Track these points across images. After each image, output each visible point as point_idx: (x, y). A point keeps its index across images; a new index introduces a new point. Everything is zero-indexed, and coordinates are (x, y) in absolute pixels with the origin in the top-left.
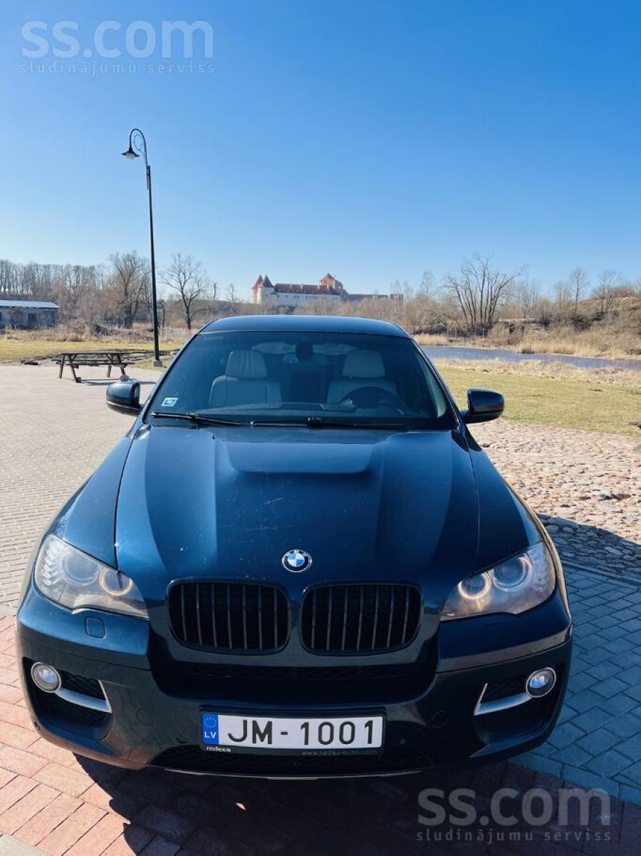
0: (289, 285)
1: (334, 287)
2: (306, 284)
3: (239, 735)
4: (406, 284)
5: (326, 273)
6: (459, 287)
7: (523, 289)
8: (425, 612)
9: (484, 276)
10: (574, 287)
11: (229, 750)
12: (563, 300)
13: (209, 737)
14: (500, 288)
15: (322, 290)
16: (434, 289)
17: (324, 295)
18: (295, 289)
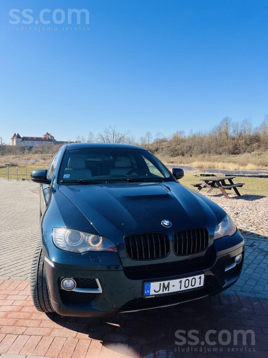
0: (29, 137)
1: (50, 138)
2: (37, 137)
3: (157, 290)
4: (82, 137)
5: (46, 133)
6: (104, 139)
7: (128, 139)
8: (210, 237)
9: (114, 134)
10: (147, 139)
11: (154, 296)
12: (144, 144)
13: (146, 293)
14: (120, 139)
15: (45, 140)
16: (94, 139)
17: (46, 142)
18: (32, 139)
